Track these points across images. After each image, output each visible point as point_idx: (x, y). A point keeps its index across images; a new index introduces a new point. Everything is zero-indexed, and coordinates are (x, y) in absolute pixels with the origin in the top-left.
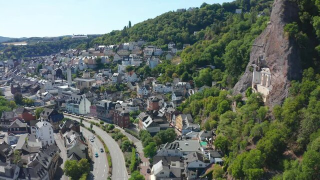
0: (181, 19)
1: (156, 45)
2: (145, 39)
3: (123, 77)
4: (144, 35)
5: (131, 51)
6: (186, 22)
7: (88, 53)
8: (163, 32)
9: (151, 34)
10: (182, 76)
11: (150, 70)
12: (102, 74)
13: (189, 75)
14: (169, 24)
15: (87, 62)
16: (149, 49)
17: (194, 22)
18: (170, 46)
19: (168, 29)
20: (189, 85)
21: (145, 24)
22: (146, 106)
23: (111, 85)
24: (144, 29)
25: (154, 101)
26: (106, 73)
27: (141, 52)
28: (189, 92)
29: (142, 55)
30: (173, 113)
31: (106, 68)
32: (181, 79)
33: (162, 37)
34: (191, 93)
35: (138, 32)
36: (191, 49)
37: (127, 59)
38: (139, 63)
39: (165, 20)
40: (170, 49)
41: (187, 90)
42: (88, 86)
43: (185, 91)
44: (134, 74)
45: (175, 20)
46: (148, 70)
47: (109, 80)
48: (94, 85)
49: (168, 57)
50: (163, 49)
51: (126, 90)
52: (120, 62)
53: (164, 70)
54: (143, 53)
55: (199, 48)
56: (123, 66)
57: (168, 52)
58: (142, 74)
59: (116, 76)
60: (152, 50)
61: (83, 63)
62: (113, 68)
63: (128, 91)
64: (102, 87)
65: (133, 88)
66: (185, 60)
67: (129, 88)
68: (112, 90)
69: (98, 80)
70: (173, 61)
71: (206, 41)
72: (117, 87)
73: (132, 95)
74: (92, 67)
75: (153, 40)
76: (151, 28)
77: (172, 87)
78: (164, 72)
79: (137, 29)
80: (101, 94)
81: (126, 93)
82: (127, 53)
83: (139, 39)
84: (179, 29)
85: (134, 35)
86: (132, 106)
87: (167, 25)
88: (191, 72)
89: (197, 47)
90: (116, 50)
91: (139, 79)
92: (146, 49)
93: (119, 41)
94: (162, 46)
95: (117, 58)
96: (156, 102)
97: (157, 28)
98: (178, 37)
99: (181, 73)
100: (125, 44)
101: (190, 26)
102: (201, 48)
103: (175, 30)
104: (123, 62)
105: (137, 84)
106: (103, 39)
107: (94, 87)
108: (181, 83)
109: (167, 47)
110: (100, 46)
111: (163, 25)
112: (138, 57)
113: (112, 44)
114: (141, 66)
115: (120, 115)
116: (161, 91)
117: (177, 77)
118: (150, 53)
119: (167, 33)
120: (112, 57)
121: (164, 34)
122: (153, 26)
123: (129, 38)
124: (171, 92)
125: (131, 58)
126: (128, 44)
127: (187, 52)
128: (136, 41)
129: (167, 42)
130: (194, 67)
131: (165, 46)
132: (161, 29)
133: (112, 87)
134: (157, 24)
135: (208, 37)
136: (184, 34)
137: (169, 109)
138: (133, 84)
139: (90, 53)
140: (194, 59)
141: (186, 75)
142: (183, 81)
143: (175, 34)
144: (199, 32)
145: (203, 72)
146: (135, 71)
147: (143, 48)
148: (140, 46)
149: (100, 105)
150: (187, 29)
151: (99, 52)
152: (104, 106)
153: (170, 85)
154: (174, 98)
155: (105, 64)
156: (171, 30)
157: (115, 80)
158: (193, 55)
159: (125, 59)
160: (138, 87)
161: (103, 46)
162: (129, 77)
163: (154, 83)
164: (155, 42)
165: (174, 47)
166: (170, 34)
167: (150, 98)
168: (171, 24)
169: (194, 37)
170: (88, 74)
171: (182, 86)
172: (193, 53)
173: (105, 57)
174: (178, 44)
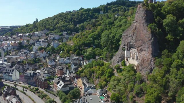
0: (69, 17)
1: (55, 33)
2: (48, 29)
3: (37, 54)
4: (47, 27)
5: (40, 37)
6: (72, 19)
7: (12, 39)
8: (59, 25)
9: (51, 26)
10: (76, 53)
11: (54, 49)
12: (23, 52)
13: (80, 52)
14: (62, 20)
15: (12, 44)
16: (51, 36)
17: (77, 19)
18: (64, 33)
19: (61, 23)
20: (81, 58)
21: (47, 20)
22: (56, 72)
23: (30, 59)
24: (47, 23)
25: (60, 70)
26: (25, 51)
27: (46, 38)
28: (82, 62)
29: (47, 39)
30: (74, 77)
31: (25, 48)
32: (76, 54)
33: (59, 28)
34: (83, 63)
35: (43, 25)
36: (79, 36)
37: (38, 42)
38: (46, 44)
39: (59, 17)
40: (64, 35)
41: (80, 61)
42: (15, 61)
43: (79, 62)
44: (44, 51)
45: (65, 18)
46: (53, 49)
47: (28, 56)
48: (19, 60)
49: (64, 40)
50: (60, 35)
51: (40, 62)
52: (33, 44)
53: (64, 49)
54: (47, 38)
55: (84, 35)
56: (36, 47)
57: (63, 37)
58: (49, 51)
59: (33, 54)
60: (53, 36)
61: (11, 46)
62: (30, 48)
63: (42, 63)
64: (24, 61)
65: (44, 61)
66: (76, 43)
67: (42, 61)
68: (31, 63)
69: (21, 56)
70: (68, 43)
71: (88, 31)
72: (34, 61)
73: (44, 66)
74: (16, 48)
75: (53, 30)
76: (51, 22)
77: (70, 60)
78: (63, 50)
79: (42, 23)
80: (24, 66)
81: (40, 65)
82: (38, 38)
83: (44, 30)
84: (68, 23)
85: (41, 27)
86: (47, 74)
87: (61, 21)
88: (81, 50)
89: (82, 34)
90: (30, 36)
91: (48, 55)
92: (50, 36)
93: (32, 30)
94: (59, 34)
95: (31, 41)
96: (62, 70)
97: (55, 23)
98: (68, 28)
99: (75, 51)
100: (36, 33)
101: (74, 21)
102: (85, 35)
103: (66, 24)
104: (35, 44)
105: (47, 58)
106: (21, 30)
107: (19, 61)
108: (76, 57)
109: (62, 34)
110: (20, 34)
111: (58, 21)
112: (45, 40)
113: (28, 33)
114: (48, 46)
115: (42, 81)
116: (63, 62)
117: (73, 53)
118: (52, 38)
119: (61, 25)
120: (28, 41)
121: (60, 26)
122: (52, 22)
123: (38, 29)
124: (70, 63)
125: (41, 41)
126: (38, 32)
127: (76, 37)
128: (42, 31)
129: (62, 31)
130: (82, 47)
131: (61, 33)
132: (57, 23)
133: (31, 61)
134: (55, 20)
135: (88, 28)
136: (72, 26)
137: (72, 75)
138: (44, 58)
139: (14, 38)
140: (82, 42)
141: (79, 52)
142: (77, 55)
143: (66, 26)
144: (80, 25)
145: (89, 50)
146: (45, 50)
147: (47, 35)
148: (45, 34)
149: (27, 75)
150: (73, 23)
151: (19, 38)
152: (29, 75)
153: (69, 59)
154: (73, 67)
155: (24, 45)
156: (64, 24)
157: (33, 56)
158: (81, 39)
159: (37, 42)
160: (48, 60)
161: (22, 34)
162: (41, 54)
163: (58, 58)
164: (54, 31)
165: (67, 34)
166: (63, 26)
167: (57, 67)
168: (63, 20)
169: (78, 28)
170: (14, 53)
171: (77, 59)
172: (81, 38)
173: (24, 41)
174: (68, 32)
